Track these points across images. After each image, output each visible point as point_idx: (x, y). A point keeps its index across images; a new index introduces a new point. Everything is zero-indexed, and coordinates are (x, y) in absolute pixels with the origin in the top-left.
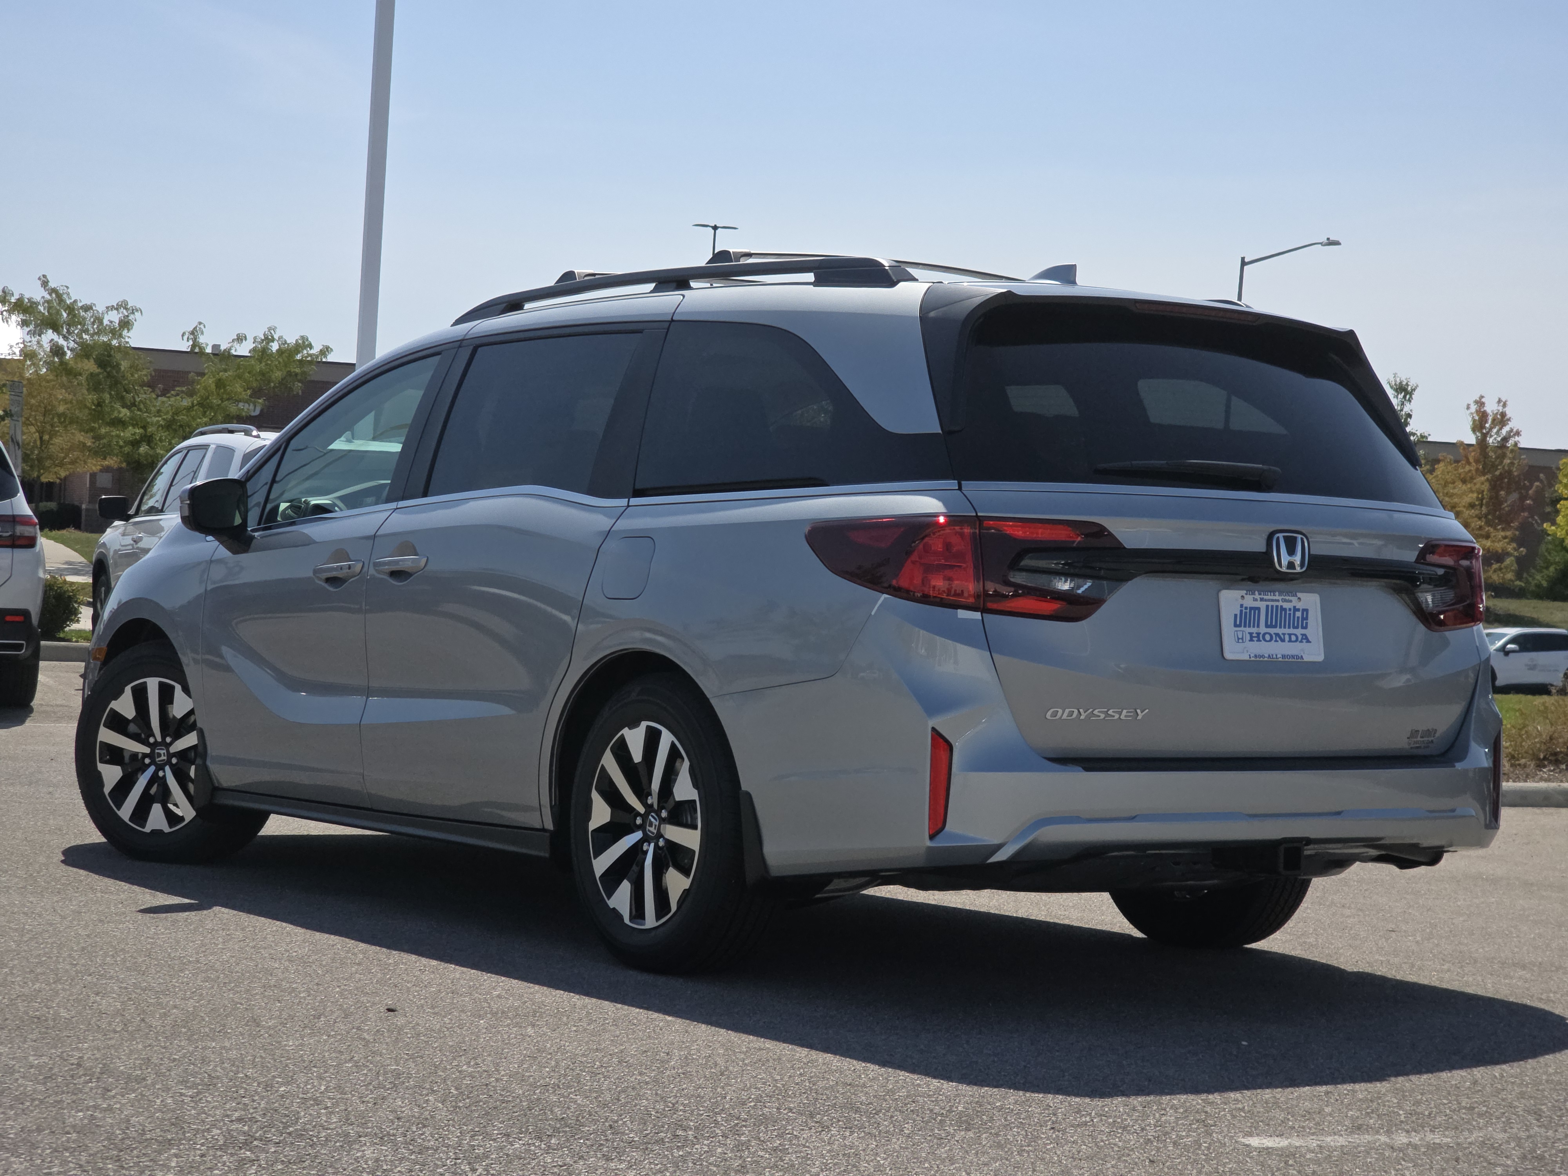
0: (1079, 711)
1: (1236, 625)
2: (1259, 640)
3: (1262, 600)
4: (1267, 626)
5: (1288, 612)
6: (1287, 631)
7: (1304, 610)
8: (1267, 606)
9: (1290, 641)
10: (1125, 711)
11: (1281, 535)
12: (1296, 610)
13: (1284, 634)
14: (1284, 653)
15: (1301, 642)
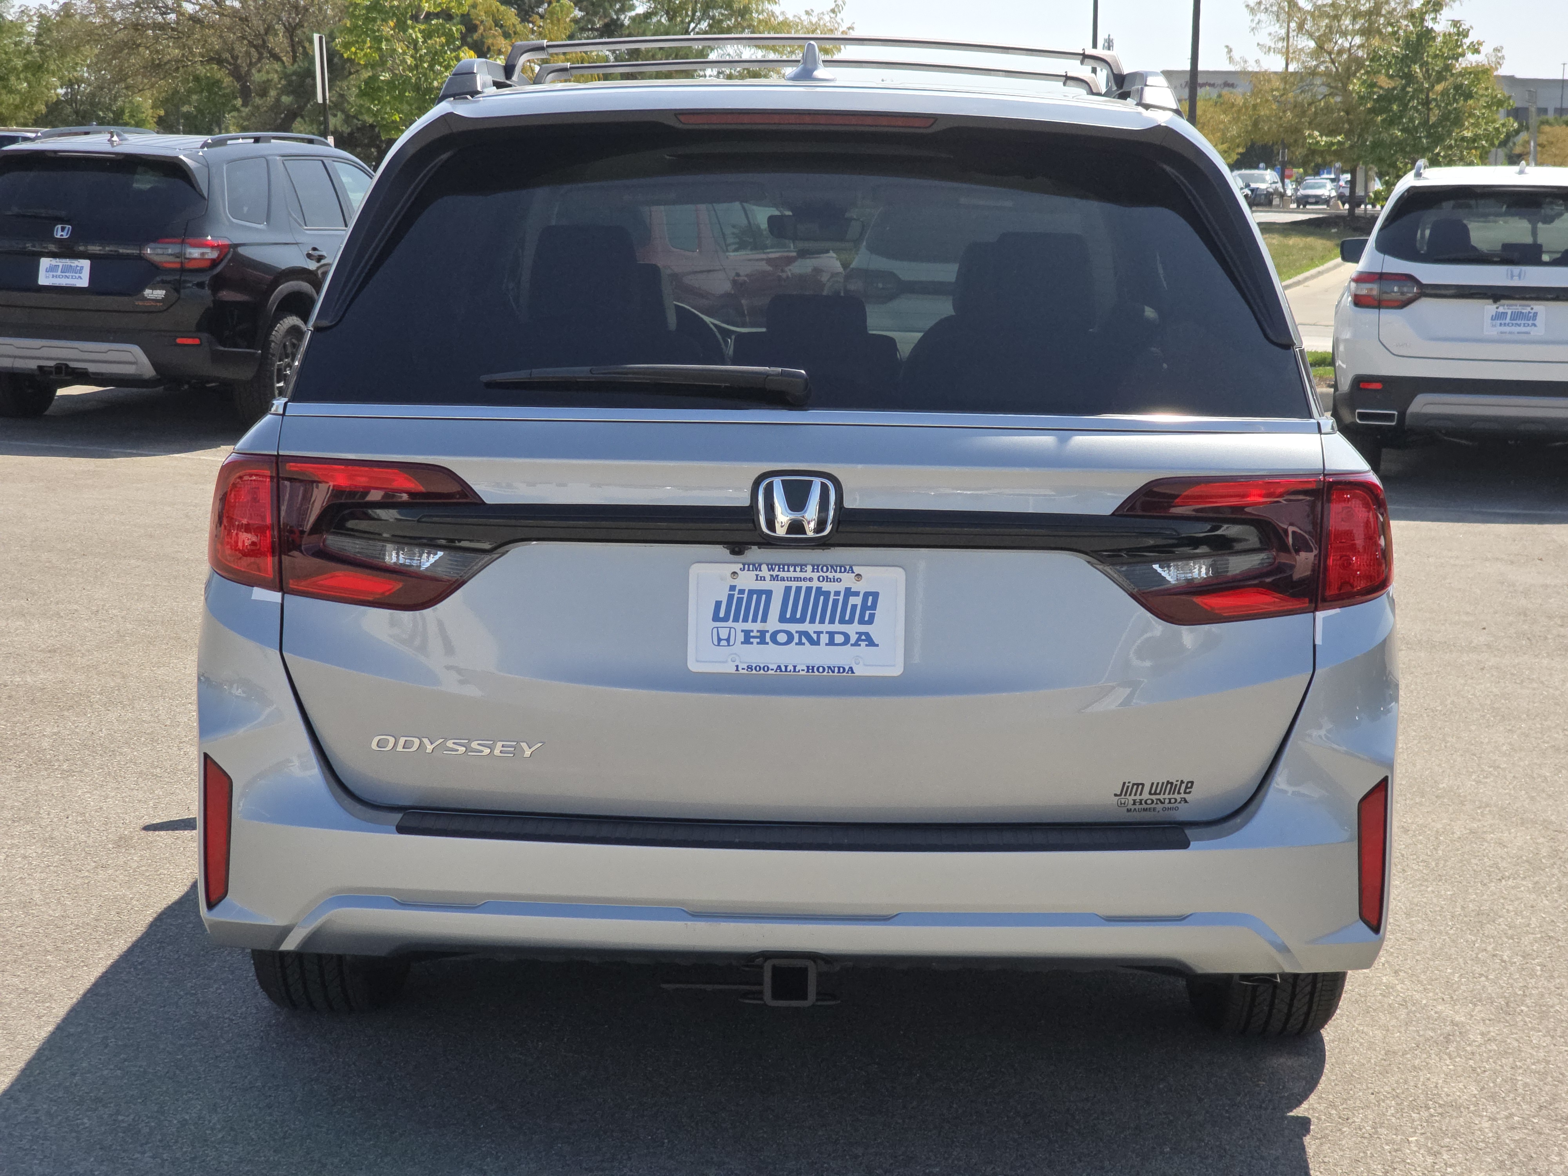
0: (421, 742)
1: (716, 618)
2: (763, 642)
3: (774, 578)
4: (782, 619)
5: (832, 597)
6: (827, 627)
7: (867, 595)
8: (788, 589)
9: (831, 643)
10: (500, 744)
11: (777, 482)
12: (849, 593)
13: (819, 633)
14: (811, 663)
15: (856, 644)
